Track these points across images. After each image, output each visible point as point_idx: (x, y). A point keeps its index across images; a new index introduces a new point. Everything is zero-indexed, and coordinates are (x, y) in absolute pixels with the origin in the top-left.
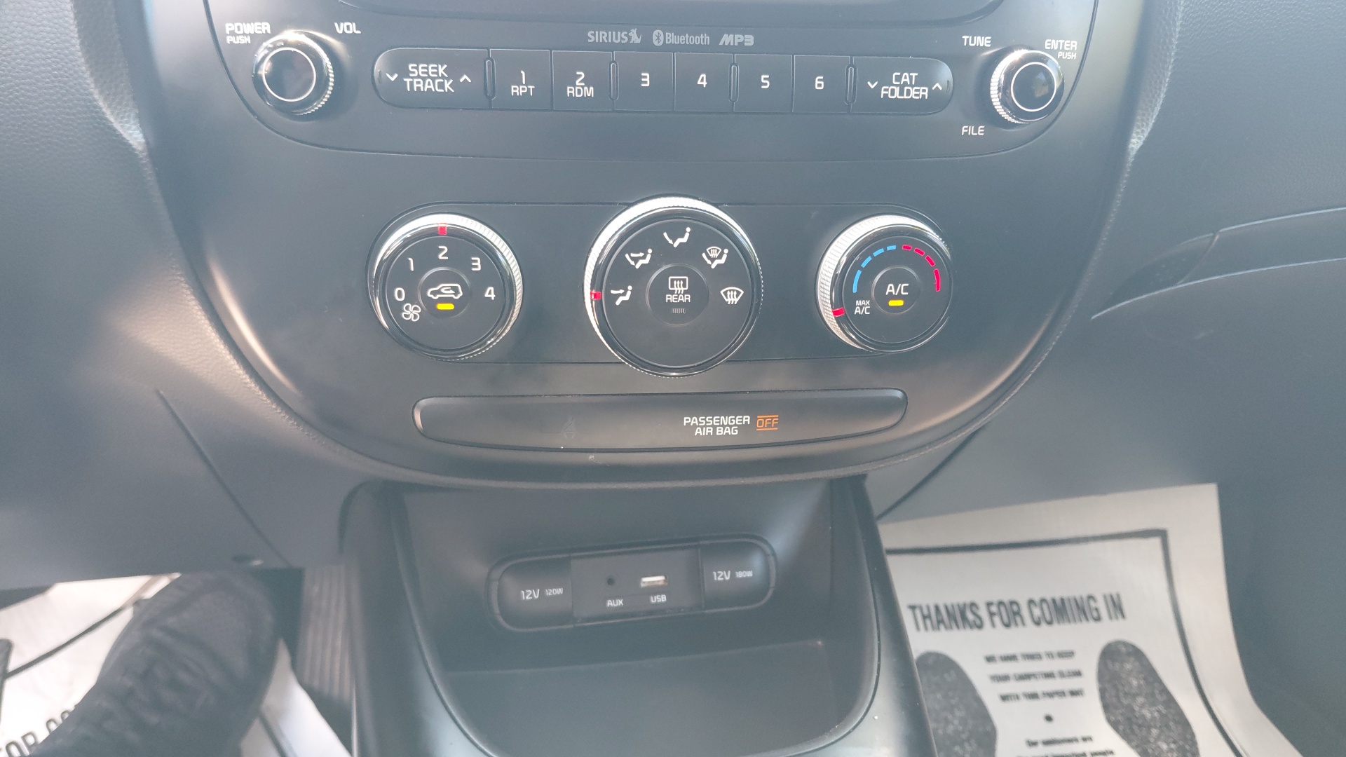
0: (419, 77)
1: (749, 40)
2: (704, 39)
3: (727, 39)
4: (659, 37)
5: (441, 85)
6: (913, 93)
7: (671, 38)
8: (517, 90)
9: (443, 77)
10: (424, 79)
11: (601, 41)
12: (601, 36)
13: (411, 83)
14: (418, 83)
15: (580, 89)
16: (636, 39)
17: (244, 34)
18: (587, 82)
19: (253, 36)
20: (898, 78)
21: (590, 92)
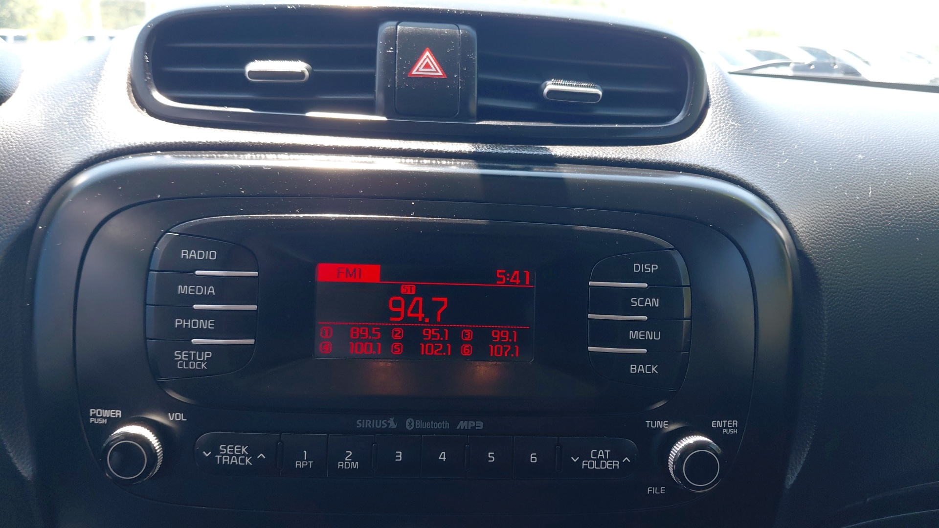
0: (226, 454)
1: (480, 425)
2: (445, 425)
3: (462, 425)
4: (410, 424)
5: (243, 461)
6: (607, 465)
7: (420, 424)
8: (299, 464)
9: (244, 454)
10: (231, 456)
11: (366, 427)
12: (368, 423)
13: (221, 459)
14: (226, 458)
15: (348, 463)
16: (393, 425)
17: (102, 417)
18: (353, 458)
19: (109, 419)
20: (595, 454)
21: (355, 465)
